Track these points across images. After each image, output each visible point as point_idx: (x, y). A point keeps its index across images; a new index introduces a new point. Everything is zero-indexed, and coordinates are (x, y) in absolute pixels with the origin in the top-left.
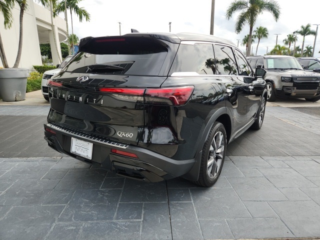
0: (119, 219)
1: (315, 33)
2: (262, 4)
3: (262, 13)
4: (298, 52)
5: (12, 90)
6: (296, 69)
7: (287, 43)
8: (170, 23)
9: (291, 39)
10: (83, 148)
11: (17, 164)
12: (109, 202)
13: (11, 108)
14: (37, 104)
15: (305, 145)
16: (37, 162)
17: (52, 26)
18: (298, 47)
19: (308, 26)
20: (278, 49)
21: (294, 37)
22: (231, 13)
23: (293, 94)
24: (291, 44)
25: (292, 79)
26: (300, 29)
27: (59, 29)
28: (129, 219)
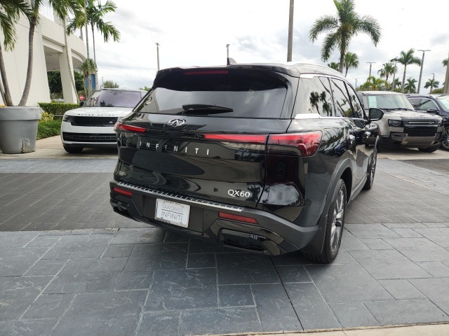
0: (226, 305)
1: (419, 62)
2: (357, 23)
3: (357, 35)
4: (397, 87)
5: (16, 137)
6: (406, 110)
7: (382, 75)
8: (228, 46)
9: (389, 69)
10: (174, 212)
11: (60, 238)
12: (205, 284)
13: (19, 163)
14: (54, 157)
15: (433, 208)
16: (87, 235)
17: (64, 47)
18: (397, 80)
19: (411, 52)
20: (372, 81)
21: (393, 66)
22: (316, 34)
23: (404, 142)
24: (390, 75)
25: (402, 123)
26: (399, 56)
27: (73, 51)
28: (238, 305)
